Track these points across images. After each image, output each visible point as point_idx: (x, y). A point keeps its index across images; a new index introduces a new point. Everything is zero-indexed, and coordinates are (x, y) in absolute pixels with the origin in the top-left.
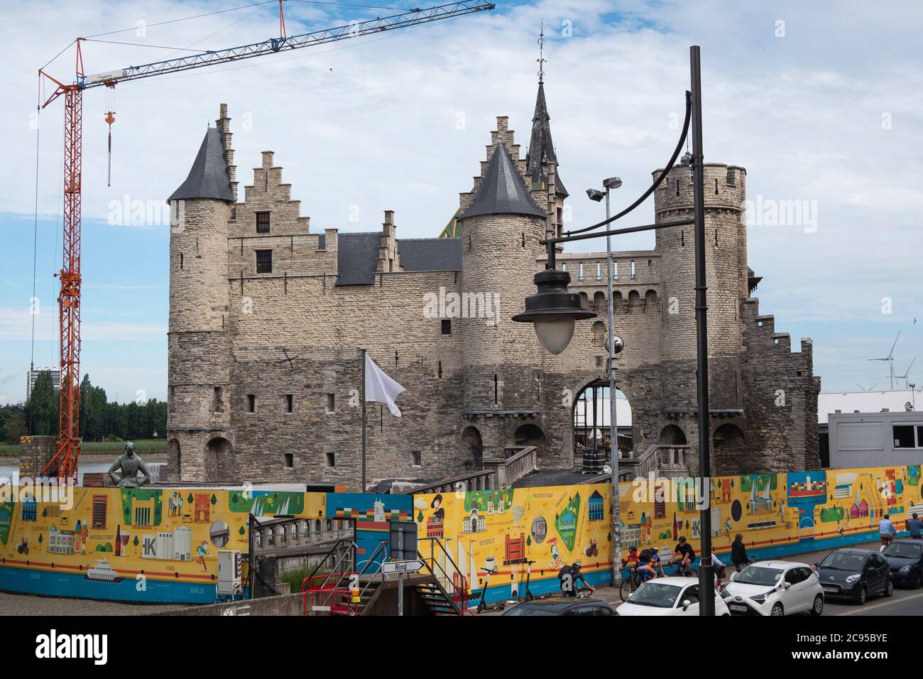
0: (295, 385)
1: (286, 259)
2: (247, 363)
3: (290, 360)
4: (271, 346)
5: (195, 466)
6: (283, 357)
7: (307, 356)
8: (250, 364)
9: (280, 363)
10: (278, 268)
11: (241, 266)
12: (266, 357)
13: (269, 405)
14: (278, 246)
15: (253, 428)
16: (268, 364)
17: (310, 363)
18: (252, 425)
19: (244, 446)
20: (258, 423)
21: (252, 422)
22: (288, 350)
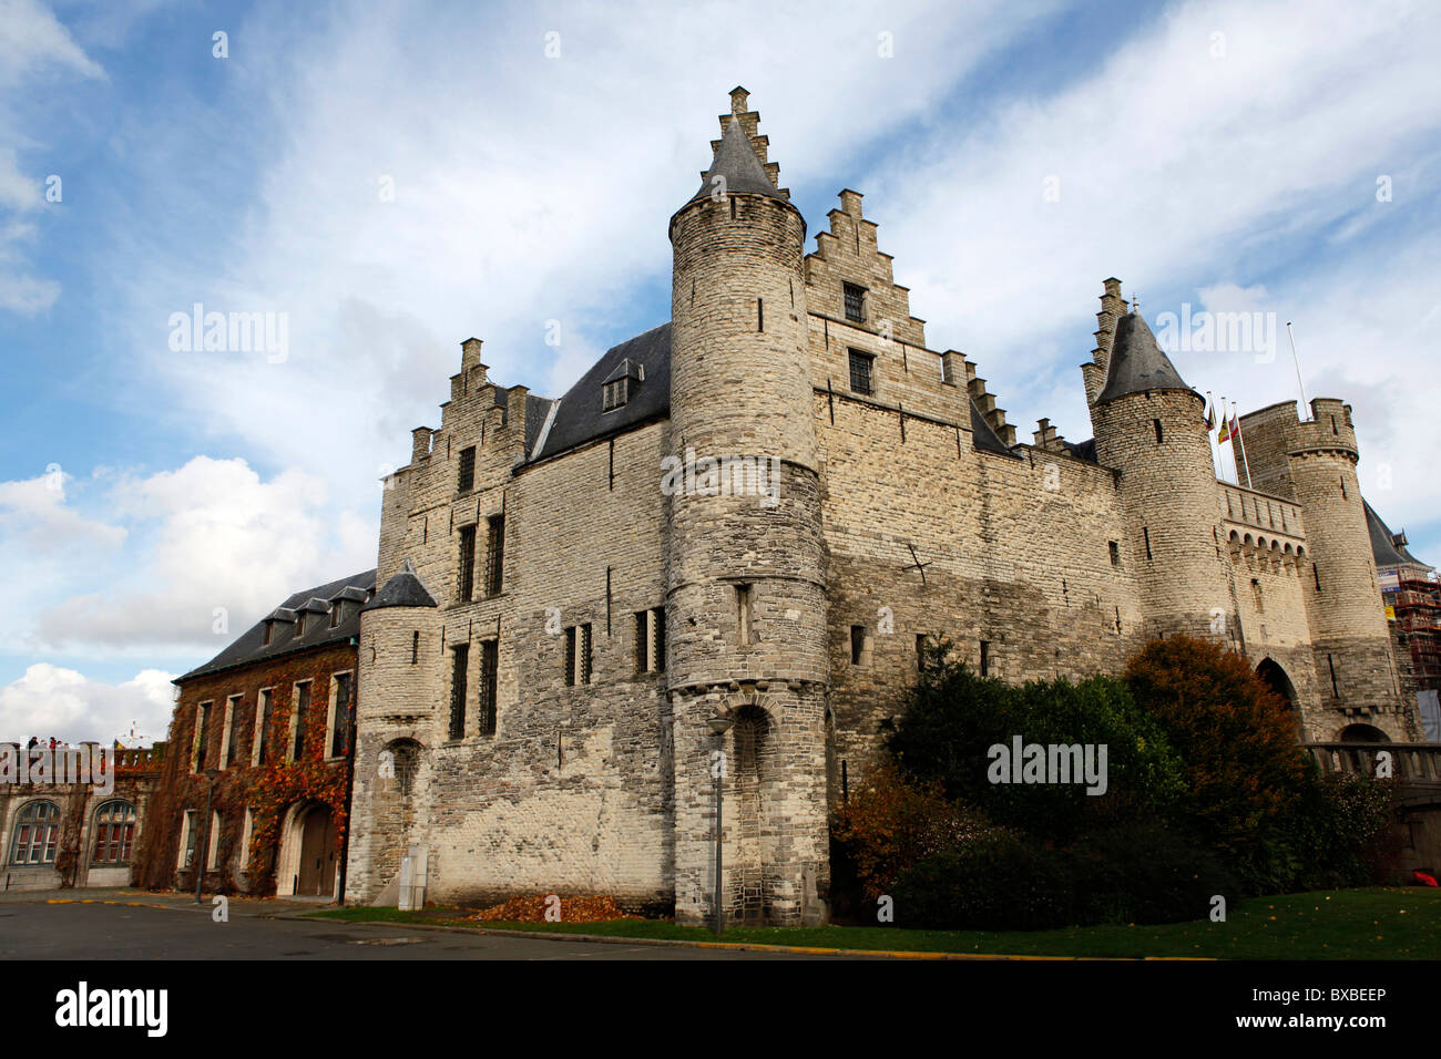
0: (932, 617)
1: (897, 381)
2: (850, 560)
3: (919, 566)
4: (888, 534)
5: (810, 773)
6: (908, 560)
7: (945, 565)
8: (854, 564)
9: (903, 569)
10: (887, 392)
11: (827, 369)
12: (880, 554)
13: (893, 652)
14: (883, 354)
15: (867, 698)
16: (883, 567)
17: (952, 580)
18: (863, 692)
19: (852, 735)
20: (874, 687)
21: (864, 685)
22: (916, 547)
